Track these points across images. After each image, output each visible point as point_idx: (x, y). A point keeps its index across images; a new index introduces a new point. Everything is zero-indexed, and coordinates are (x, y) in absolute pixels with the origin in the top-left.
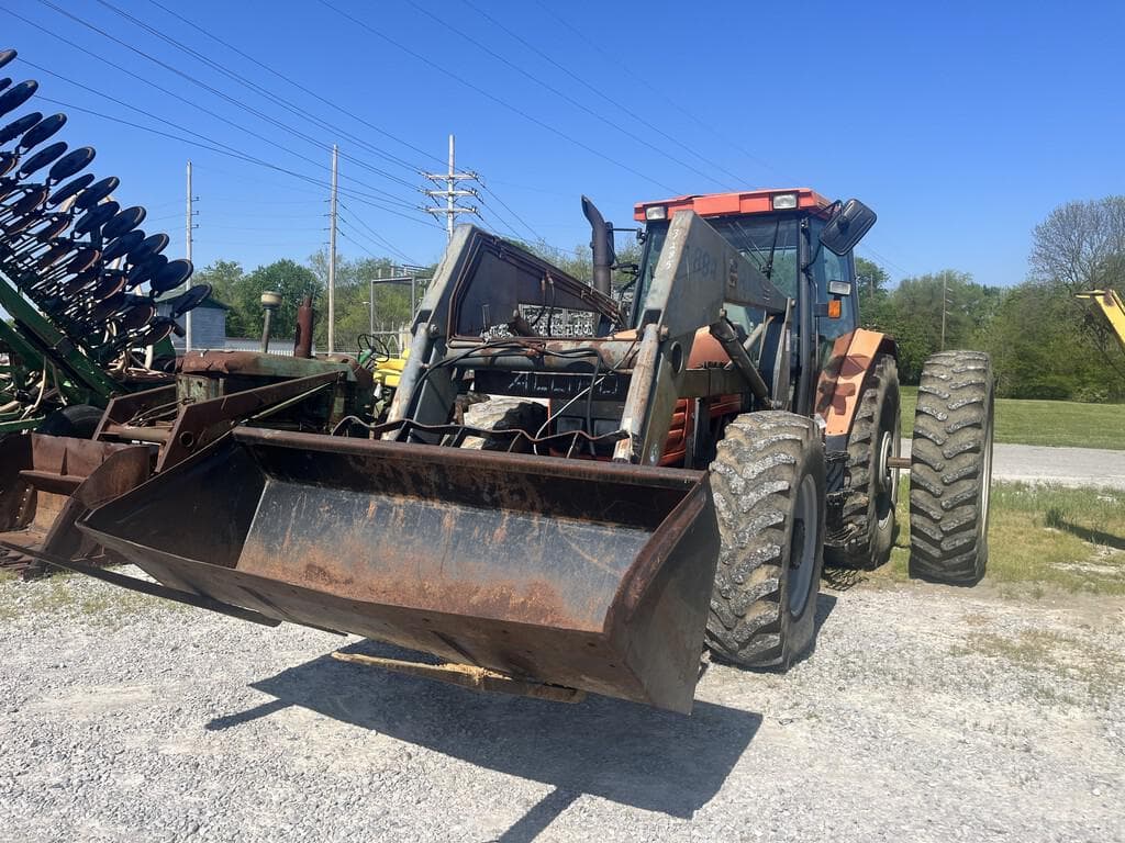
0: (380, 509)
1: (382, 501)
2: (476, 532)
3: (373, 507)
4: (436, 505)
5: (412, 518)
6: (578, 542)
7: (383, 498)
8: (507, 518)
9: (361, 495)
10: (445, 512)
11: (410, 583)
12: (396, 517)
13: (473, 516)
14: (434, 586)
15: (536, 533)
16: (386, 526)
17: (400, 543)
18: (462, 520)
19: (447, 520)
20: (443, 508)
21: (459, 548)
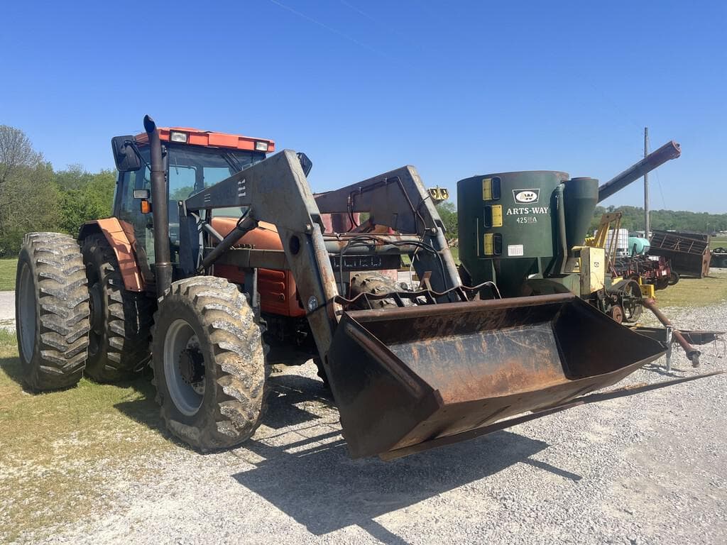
0: (420, 350)
1: (418, 346)
2: (474, 347)
3: (415, 352)
4: (448, 339)
5: (440, 350)
6: (514, 339)
7: (418, 343)
8: (483, 336)
9: (404, 346)
10: (455, 342)
11: (462, 388)
12: (432, 353)
13: (469, 340)
14: (473, 384)
15: (498, 340)
16: (430, 360)
17: (443, 367)
18: (465, 343)
19: (458, 345)
20: (452, 340)
21: (472, 359)
